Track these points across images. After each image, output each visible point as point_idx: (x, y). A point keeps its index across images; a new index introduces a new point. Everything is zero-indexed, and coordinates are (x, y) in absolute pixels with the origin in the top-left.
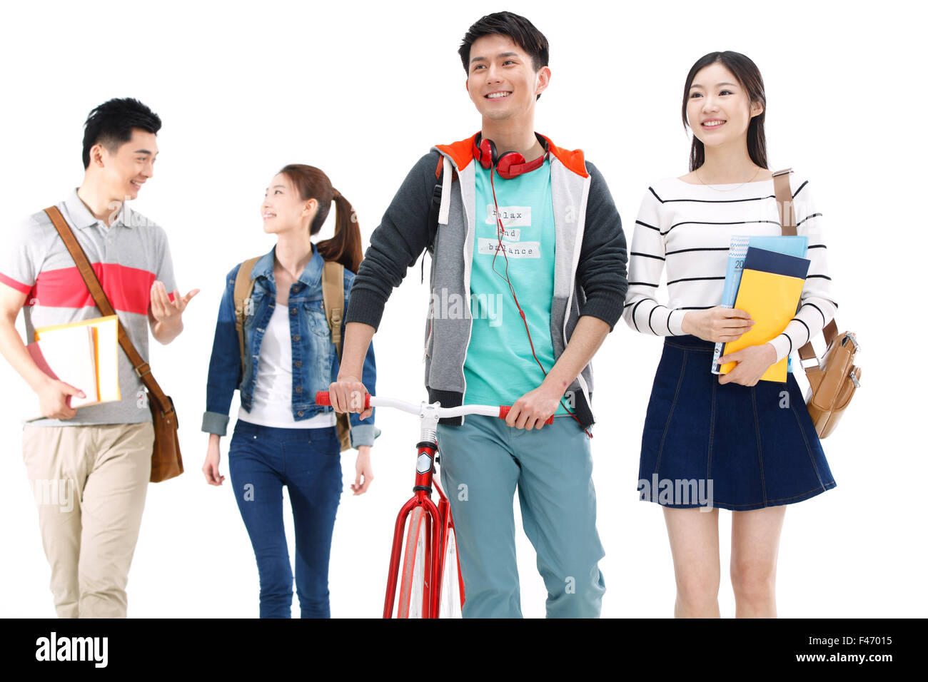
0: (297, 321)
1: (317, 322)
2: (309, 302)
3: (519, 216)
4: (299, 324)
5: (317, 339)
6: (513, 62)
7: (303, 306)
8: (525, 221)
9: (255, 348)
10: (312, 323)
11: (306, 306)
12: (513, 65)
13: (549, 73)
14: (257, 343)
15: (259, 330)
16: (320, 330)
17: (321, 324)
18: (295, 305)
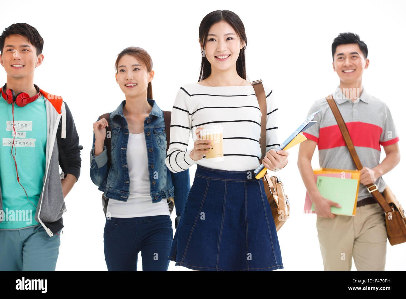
0: (150, 139)
1: (162, 141)
2: (156, 129)
3: (26, 126)
4: (152, 141)
5: (162, 152)
6: (28, 50)
7: (154, 131)
8: (29, 128)
9: (123, 161)
10: (159, 141)
11: (155, 131)
12: (27, 52)
13: (43, 56)
14: (123, 158)
15: (123, 149)
16: (163, 146)
17: (164, 143)
18: (149, 130)
